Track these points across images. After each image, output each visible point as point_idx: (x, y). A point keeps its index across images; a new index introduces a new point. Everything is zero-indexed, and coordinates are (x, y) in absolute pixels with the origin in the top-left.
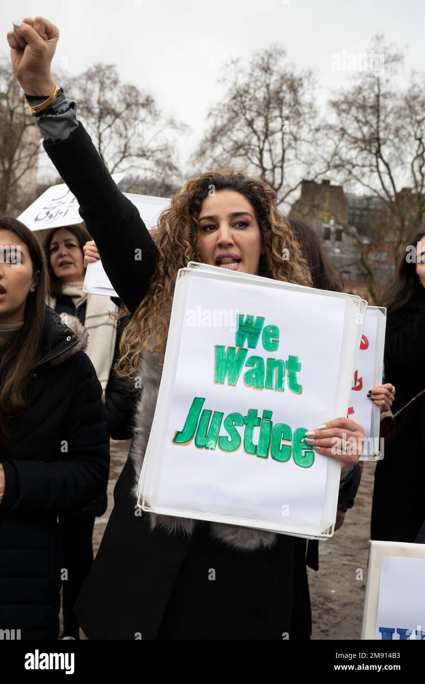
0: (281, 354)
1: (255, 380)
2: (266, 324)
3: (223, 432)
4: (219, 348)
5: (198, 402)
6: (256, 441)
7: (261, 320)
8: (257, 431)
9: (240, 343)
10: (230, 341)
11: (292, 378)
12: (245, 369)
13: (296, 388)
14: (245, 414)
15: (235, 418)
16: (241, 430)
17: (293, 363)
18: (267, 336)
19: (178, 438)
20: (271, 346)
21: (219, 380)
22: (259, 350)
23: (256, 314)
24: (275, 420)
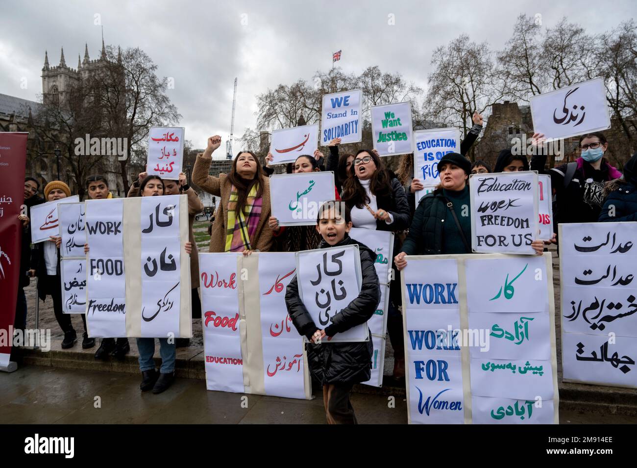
0: (395, 118)
1: (391, 125)
2: (391, 113)
3: (387, 138)
4: (382, 121)
5: (380, 133)
6: (394, 138)
7: (390, 112)
8: (394, 136)
9: (386, 118)
10: (384, 118)
11: (399, 123)
12: (389, 124)
13: (400, 125)
14: (390, 133)
15: (389, 134)
16: (391, 136)
17: (399, 120)
18: (392, 115)
19: (378, 141)
20: (393, 117)
21: (384, 127)
22: (391, 119)
23: (388, 111)
24: (397, 132)
